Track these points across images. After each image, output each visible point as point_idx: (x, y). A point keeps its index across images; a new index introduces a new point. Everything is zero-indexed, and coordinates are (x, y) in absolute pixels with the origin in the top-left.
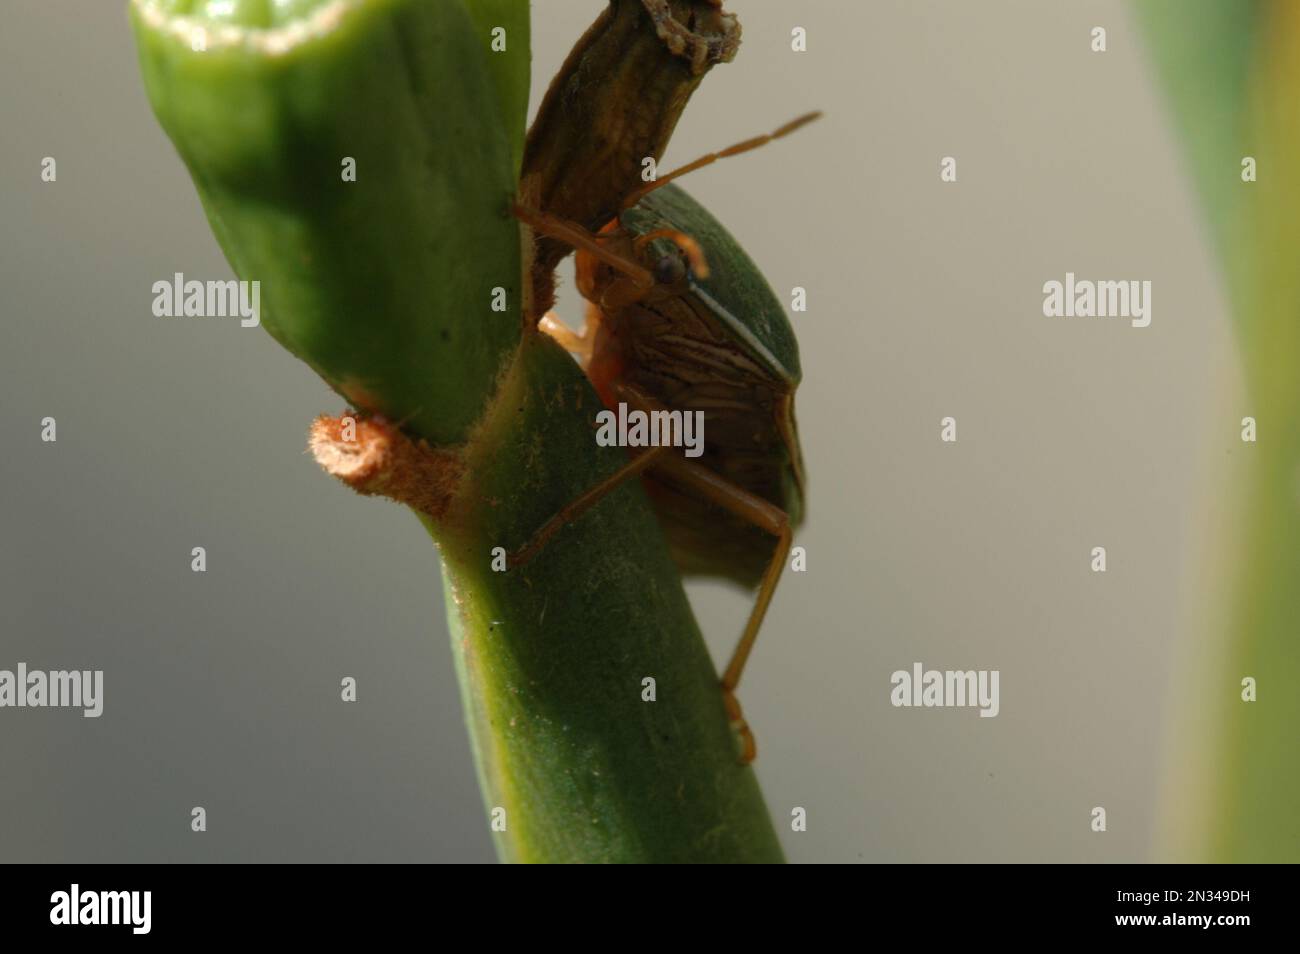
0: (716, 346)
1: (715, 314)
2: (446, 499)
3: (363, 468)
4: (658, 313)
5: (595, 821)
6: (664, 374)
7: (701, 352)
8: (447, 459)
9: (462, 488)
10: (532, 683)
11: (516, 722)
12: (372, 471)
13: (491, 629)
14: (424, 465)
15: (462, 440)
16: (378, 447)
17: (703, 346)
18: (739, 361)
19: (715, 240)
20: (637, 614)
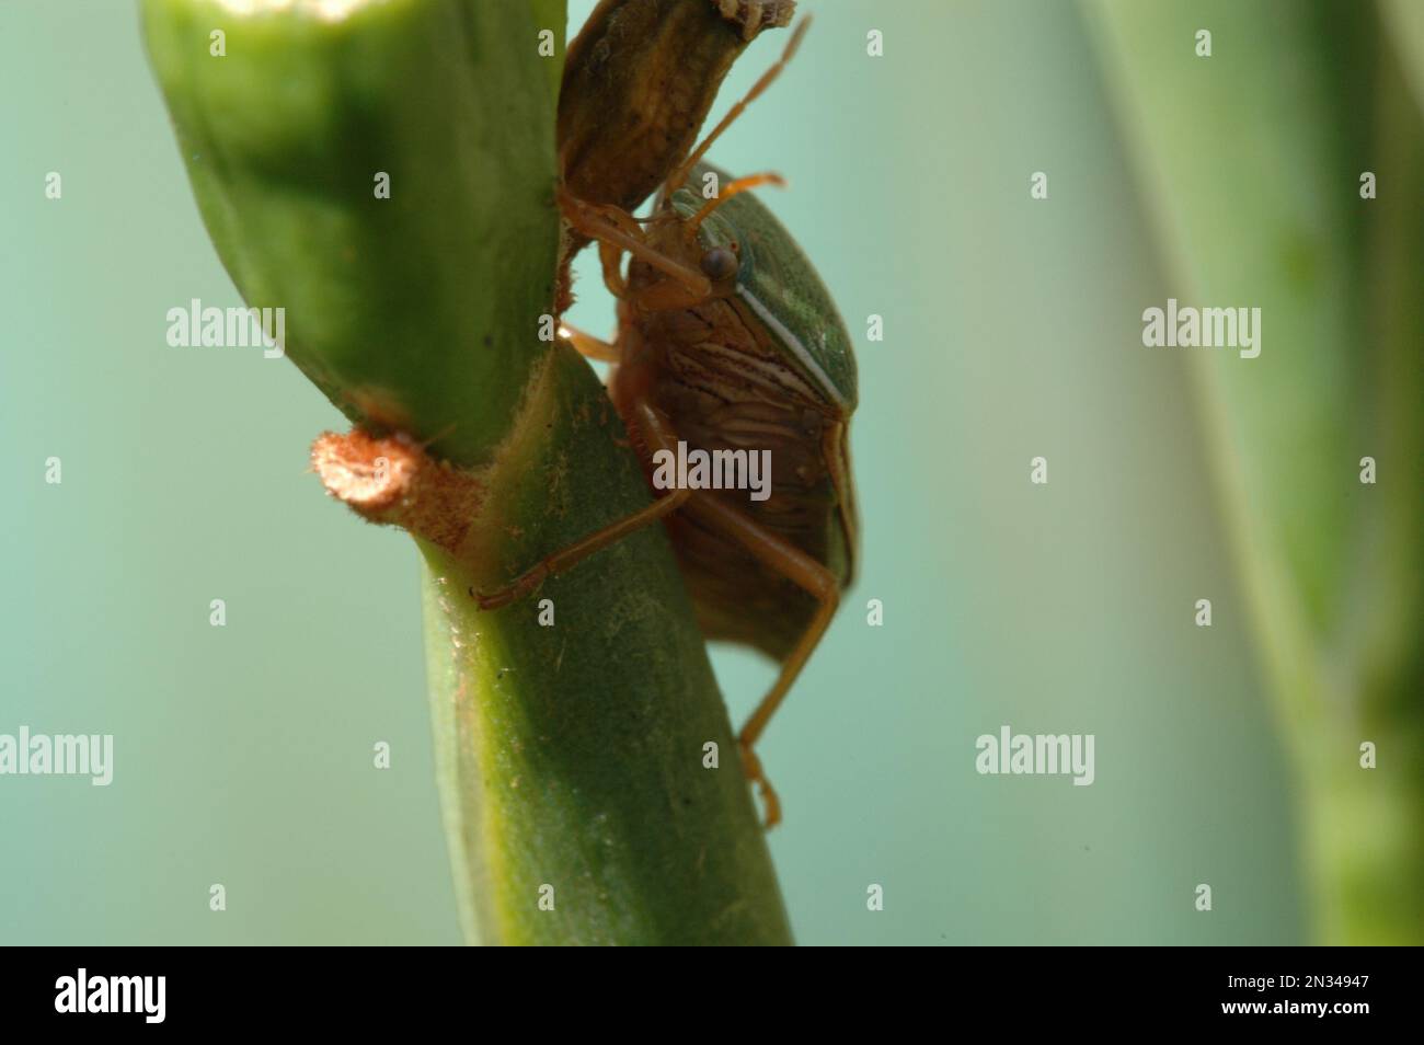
0: (762, 359)
1: (762, 322)
2: (463, 529)
3: (385, 494)
4: (698, 316)
5: (603, 896)
6: (701, 389)
7: (745, 365)
8: (471, 483)
9: (482, 516)
10: (542, 738)
11: (519, 783)
12: (395, 497)
13: (500, 677)
14: (446, 490)
15: (486, 460)
16: (404, 470)
17: (748, 359)
18: (787, 378)
19: (771, 240)
20: (661, 660)
